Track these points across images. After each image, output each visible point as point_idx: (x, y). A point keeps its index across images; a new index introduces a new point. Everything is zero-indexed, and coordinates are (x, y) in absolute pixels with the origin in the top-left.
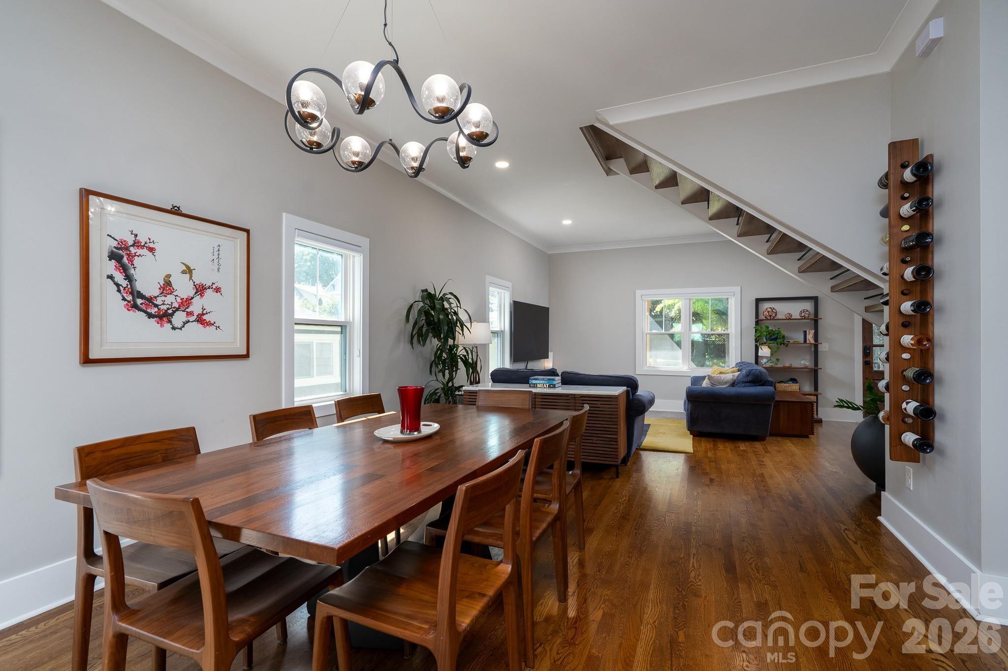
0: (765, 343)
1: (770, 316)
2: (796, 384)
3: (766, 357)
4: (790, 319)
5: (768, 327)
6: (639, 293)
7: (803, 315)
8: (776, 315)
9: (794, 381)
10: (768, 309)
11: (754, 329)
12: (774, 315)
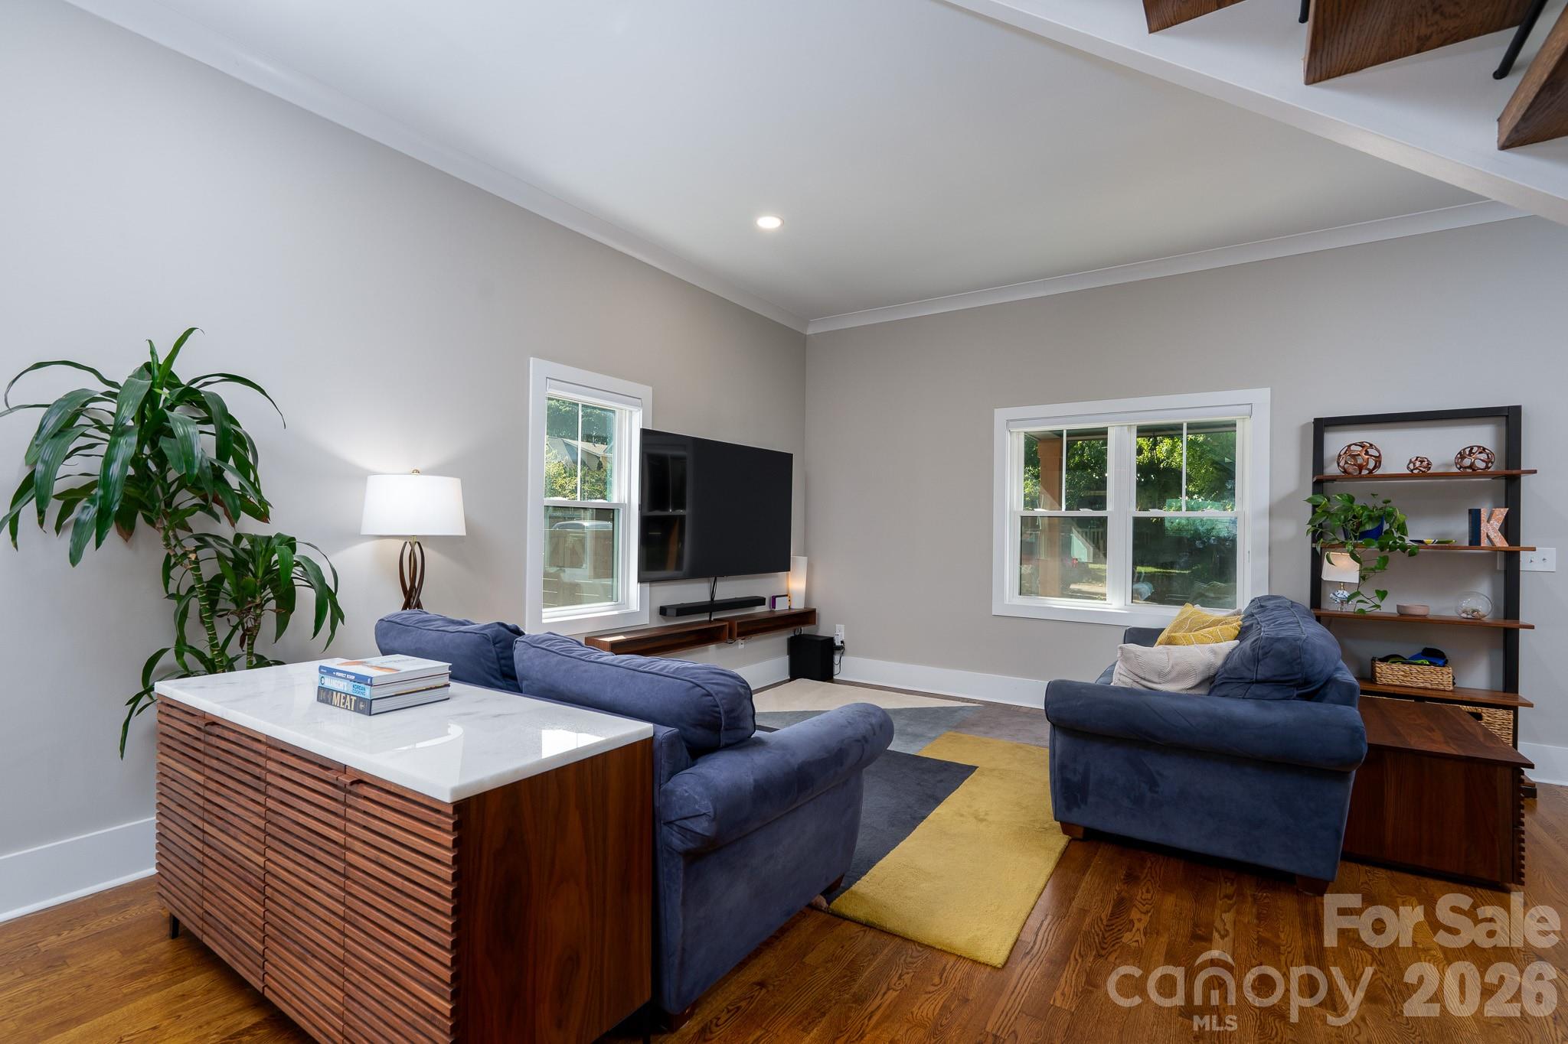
0: (1342, 545)
1: (1361, 467)
2: (1445, 670)
3: (1345, 585)
4: (1424, 475)
5: (1351, 500)
6: (1001, 415)
7: (1467, 462)
8: (1378, 465)
9: (1435, 657)
10: (1353, 448)
11: (1309, 507)
12: (1371, 465)
